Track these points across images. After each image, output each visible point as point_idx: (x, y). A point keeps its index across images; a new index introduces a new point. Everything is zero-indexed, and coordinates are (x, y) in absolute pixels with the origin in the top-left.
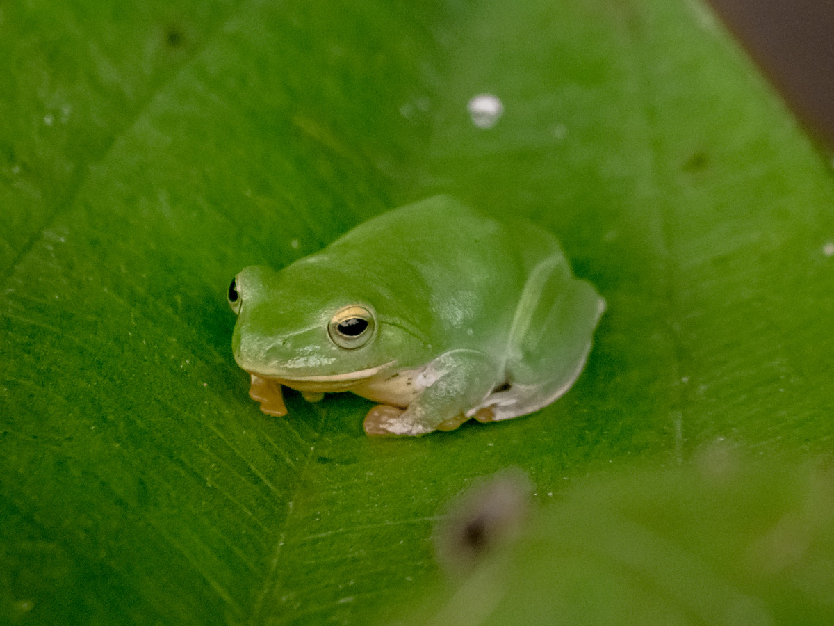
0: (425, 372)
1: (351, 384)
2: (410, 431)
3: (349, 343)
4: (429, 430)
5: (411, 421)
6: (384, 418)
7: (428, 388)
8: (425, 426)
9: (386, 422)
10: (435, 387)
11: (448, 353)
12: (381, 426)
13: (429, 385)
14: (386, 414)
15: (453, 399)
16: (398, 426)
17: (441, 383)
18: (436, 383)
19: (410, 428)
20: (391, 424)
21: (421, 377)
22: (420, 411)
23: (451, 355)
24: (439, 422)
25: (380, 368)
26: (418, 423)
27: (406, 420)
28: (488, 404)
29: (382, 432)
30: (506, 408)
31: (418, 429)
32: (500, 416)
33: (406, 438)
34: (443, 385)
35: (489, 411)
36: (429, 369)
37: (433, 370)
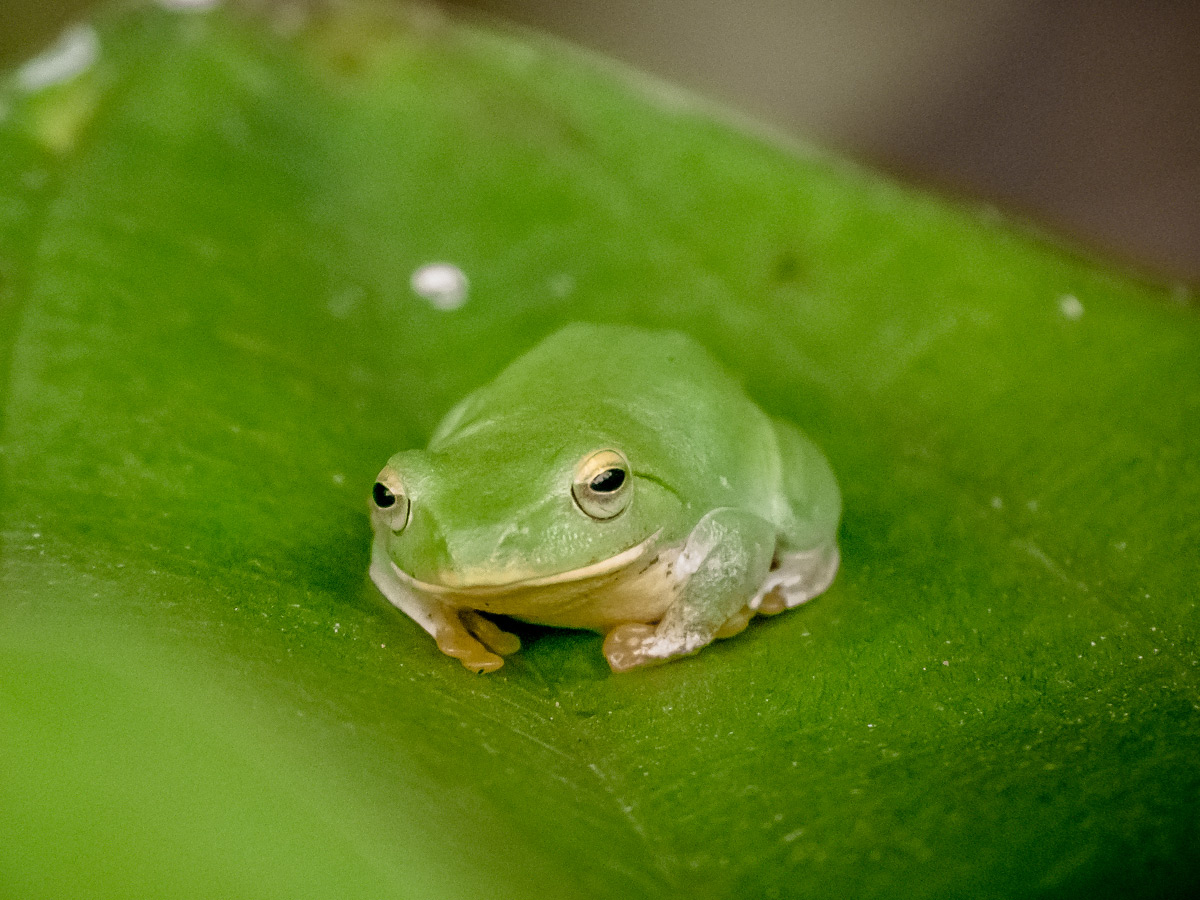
0: (686, 551)
1: (607, 580)
2: (683, 648)
3: (606, 507)
4: (709, 638)
5: (679, 631)
6: (633, 642)
7: (693, 575)
8: (702, 633)
9: (639, 646)
10: (703, 570)
11: (707, 516)
12: (636, 653)
13: (695, 570)
14: (634, 635)
15: (734, 581)
16: (662, 646)
17: (712, 561)
18: (705, 562)
19: (681, 642)
20: (650, 646)
21: (681, 559)
22: (690, 613)
23: (713, 518)
24: (720, 623)
25: (645, 543)
26: (692, 631)
27: (672, 633)
28: (769, 586)
29: (639, 661)
30: (793, 589)
31: (694, 641)
32: (793, 600)
33: (678, 660)
34: (715, 563)
35: (776, 594)
36: (689, 544)
37: (696, 544)
